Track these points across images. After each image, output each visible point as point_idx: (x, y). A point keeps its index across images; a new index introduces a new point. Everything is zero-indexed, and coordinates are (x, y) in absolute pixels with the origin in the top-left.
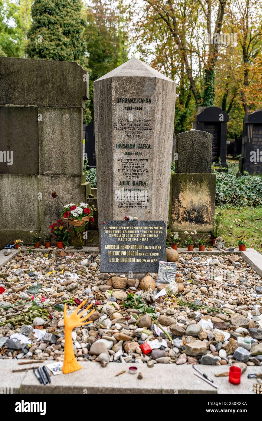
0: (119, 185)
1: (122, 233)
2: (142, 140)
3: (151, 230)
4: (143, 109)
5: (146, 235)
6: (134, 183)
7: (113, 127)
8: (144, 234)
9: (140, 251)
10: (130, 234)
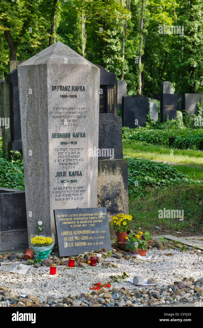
0: (56, 176)
1: (73, 220)
2: (77, 128)
3: (96, 216)
4: (77, 97)
5: (93, 221)
6: (70, 173)
7: (49, 116)
8: (91, 220)
9: (89, 235)
10: (79, 221)
